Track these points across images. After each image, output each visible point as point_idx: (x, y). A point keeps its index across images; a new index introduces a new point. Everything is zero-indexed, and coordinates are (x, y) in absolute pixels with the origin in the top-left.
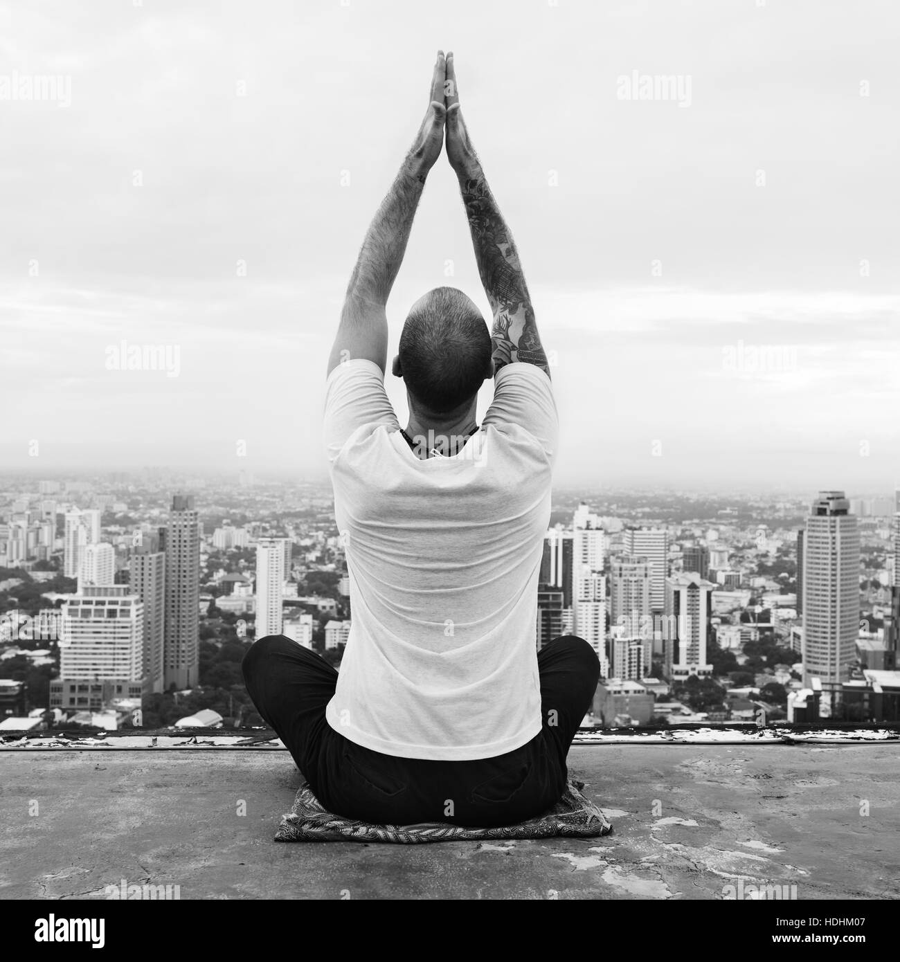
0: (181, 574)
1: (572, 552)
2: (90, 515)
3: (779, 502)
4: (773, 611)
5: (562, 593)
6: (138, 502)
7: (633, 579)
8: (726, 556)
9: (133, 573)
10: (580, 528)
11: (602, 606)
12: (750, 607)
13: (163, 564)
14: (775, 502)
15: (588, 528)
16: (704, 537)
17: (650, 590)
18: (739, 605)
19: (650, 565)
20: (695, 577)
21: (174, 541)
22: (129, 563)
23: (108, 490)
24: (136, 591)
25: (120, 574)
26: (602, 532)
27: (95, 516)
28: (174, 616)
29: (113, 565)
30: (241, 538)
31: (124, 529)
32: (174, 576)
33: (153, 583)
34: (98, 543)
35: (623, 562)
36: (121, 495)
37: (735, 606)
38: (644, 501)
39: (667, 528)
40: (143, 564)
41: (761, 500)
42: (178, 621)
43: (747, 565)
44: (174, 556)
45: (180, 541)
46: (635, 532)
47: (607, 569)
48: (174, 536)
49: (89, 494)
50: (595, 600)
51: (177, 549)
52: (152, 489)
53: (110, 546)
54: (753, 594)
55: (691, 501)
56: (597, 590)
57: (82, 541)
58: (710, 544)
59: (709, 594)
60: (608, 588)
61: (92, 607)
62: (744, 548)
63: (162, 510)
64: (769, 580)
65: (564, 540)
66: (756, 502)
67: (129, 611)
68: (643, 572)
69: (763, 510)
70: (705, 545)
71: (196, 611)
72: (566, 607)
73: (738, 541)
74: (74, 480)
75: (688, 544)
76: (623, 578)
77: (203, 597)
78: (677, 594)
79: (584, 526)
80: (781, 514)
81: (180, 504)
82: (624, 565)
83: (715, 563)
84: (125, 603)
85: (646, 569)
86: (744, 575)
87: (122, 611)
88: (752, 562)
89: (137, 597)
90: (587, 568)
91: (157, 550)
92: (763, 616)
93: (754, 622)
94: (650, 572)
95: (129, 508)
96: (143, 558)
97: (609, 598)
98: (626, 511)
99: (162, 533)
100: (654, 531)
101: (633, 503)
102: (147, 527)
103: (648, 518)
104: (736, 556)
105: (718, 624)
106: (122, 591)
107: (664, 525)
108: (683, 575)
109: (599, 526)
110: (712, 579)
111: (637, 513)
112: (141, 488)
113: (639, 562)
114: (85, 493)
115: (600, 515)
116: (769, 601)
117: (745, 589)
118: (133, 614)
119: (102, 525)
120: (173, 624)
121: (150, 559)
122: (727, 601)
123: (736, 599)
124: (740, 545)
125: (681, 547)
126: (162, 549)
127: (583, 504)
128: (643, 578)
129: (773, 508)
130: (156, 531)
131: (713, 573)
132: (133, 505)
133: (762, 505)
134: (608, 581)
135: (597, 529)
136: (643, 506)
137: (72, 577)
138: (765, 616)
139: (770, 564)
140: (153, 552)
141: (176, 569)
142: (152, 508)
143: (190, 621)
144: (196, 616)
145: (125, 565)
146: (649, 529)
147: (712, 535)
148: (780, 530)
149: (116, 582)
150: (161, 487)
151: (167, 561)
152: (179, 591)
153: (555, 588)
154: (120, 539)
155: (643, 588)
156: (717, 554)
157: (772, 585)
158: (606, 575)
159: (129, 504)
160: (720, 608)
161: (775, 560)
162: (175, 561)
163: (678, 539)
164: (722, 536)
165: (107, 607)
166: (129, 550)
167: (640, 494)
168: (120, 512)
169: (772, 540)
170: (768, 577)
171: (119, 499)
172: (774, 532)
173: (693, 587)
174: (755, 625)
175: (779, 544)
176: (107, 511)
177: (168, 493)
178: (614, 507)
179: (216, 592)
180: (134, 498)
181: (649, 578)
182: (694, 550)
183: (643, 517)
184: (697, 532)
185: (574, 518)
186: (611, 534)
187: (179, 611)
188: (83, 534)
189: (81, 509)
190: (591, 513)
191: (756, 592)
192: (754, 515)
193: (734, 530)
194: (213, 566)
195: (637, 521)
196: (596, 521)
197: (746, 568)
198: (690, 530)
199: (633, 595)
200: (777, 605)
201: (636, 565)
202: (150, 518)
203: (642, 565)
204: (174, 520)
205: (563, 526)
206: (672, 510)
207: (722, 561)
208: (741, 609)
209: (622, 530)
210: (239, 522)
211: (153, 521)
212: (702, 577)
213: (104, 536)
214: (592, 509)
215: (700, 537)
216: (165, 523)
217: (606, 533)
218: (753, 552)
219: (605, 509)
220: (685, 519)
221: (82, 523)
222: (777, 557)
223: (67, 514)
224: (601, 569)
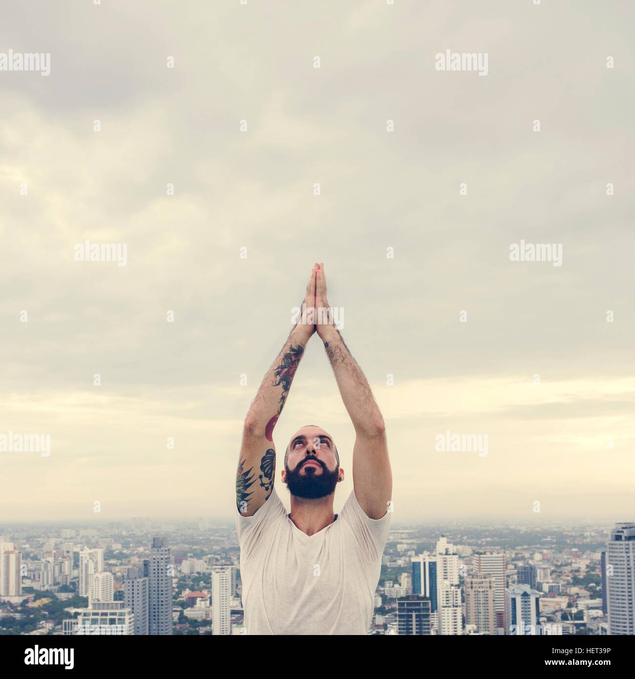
0: (159, 593)
1: (436, 571)
2: (96, 553)
3: (586, 531)
4: (585, 611)
5: (430, 601)
6: (129, 543)
7: (481, 590)
8: (549, 572)
9: (126, 592)
10: (441, 554)
11: (459, 611)
12: (568, 609)
13: (147, 585)
14: (582, 531)
15: (447, 554)
16: (532, 559)
17: (494, 597)
18: (560, 608)
19: (493, 579)
20: (527, 588)
21: (154, 570)
22: (123, 585)
23: (109, 534)
24: (129, 605)
25: (117, 593)
26: (457, 556)
27: (100, 553)
28: (155, 623)
29: (112, 587)
30: (200, 566)
31: (120, 561)
32: (155, 594)
33: (141, 599)
34: (102, 572)
35: (473, 578)
36: (117, 538)
37: (557, 608)
38: (487, 533)
39: (505, 553)
40: (133, 586)
41: (573, 530)
42: (158, 626)
43: (564, 578)
44: (155, 580)
45: (158, 569)
46: (481, 556)
47: (462, 582)
48: (154, 566)
49: (95, 537)
50: (453, 606)
51: (156, 575)
52: (138, 533)
53: (111, 574)
54: (570, 599)
55: (522, 532)
56: (455, 599)
57: (91, 571)
58: (536, 563)
59: (537, 600)
60: (462, 596)
61: (99, 617)
62: (561, 566)
63: (146, 548)
64: (582, 589)
65: (430, 563)
66: (570, 532)
67: (124, 619)
68: (488, 585)
69: (574, 537)
70: (533, 564)
71: (171, 619)
72: (433, 611)
73: (557, 561)
74: (86, 528)
75: (520, 564)
76: (474, 589)
77: (175, 609)
78: (514, 600)
79: (444, 552)
80: (588, 540)
81: (157, 543)
82: (474, 580)
83: (540, 577)
84: (121, 614)
85: (490, 582)
86: (562, 586)
87: (119, 619)
88: (568, 576)
89: (130, 610)
90: (447, 582)
91: (143, 576)
92: (577, 616)
93: (572, 620)
94: (493, 585)
95: (123, 547)
96: (133, 582)
97: (464, 604)
98: (474, 540)
99: (146, 564)
100: (495, 554)
101: (478, 534)
102: (135, 560)
103: (490, 546)
104: (556, 572)
105: (544, 622)
106: (119, 606)
107: (502, 550)
108: (517, 586)
109: (455, 552)
110: (539, 588)
111: (482, 542)
112: (131, 533)
113: (485, 578)
114: (93, 537)
115: (455, 544)
116: (582, 604)
117: (564, 595)
118: (127, 621)
119: (105, 559)
120: (154, 628)
121: (138, 582)
122: (550, 605)
123: (558, 603)
124: (559, 564)
125: (516, 566)
126: (146, 575)
127: (443, 536)
128: (489, 589)
129: (582, 536)
130: (142, 563)
131: (540, 584)
132: (126, 545)
133: (574, 534)
134: (462, 592)
135: (454, 554)
136: (486, 537)
137: (85, 596)
138: (579, 616)
139: (581, 577)
140: (140, 578)
141: (156, 589)
142: (139, 547)
143: (166, 626)
144: (171, 622)
145: (121, 587)
146: (491, 553)
147: (538, 557)
148: (588, 552)
149: (115, 600)
150: (145, 531)
151: (150, 584)
152: (158, 605)
153: (425, 598)
154: (117, 569)
155: (489, 596)
156: (542, 571)
157: (584, 592)
158: (461, 588)
159: (123, 544)
160: (545, 610)
161: (585, 574)
162: (155, 584)
163: (513, 560)
164: (545, 557)
165: (109, 617)
166: (123, 576)
167: (484, 528)
168: (117, 550)
169: (583, 559)
170: (580, 586)
171: (116, 541)
172: (583, 553)
173: (525, 595)
174: (572, 622)
175: (588, 562)
176: (107, 549)
177: (150, 536)
178: (465, 538)
179: (184, 605)
180: (126, 539)
181: (493, 589)
182: (525, 568)
183: (486, 545)
184: (527, 555)
185: (437, 546)
186: (464, 557)
187: (158, 619)
188: (91, 565)
189: (90, 549)
190: (448, 542)
191: (572, 598)
192: (568, 541)
193: (553, 553)
194: (182, 587)
195: (483, 548)
196: (452, 548)
197: (564, 580)
198: (521, 554)
199: (481, 602)
200: (588, 607)
201: (483, 580)
202: (137, 553)
203: (487, 580)
204: (154, 554)
205: (429, 553)
206: (508, 539)
207: (545, 575)
208: (562, 610)
209: (472, 555)
210: (199, 555)
211: (139, 556)
212: (531, 588)
213: (106, 567)
214: (450, 540)
215: (529, 558)
216: (148, 557)
217: (460, 557)
218: (569, 568)
219: (458, 540)
220: (517, 546)
221: (91, 559)
222: (586, 572)
223: (80, 552)
224: (458, 583)
